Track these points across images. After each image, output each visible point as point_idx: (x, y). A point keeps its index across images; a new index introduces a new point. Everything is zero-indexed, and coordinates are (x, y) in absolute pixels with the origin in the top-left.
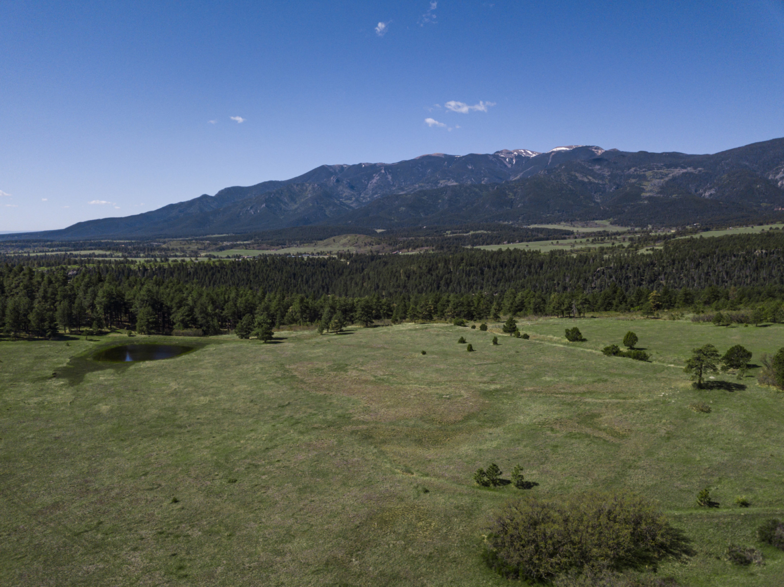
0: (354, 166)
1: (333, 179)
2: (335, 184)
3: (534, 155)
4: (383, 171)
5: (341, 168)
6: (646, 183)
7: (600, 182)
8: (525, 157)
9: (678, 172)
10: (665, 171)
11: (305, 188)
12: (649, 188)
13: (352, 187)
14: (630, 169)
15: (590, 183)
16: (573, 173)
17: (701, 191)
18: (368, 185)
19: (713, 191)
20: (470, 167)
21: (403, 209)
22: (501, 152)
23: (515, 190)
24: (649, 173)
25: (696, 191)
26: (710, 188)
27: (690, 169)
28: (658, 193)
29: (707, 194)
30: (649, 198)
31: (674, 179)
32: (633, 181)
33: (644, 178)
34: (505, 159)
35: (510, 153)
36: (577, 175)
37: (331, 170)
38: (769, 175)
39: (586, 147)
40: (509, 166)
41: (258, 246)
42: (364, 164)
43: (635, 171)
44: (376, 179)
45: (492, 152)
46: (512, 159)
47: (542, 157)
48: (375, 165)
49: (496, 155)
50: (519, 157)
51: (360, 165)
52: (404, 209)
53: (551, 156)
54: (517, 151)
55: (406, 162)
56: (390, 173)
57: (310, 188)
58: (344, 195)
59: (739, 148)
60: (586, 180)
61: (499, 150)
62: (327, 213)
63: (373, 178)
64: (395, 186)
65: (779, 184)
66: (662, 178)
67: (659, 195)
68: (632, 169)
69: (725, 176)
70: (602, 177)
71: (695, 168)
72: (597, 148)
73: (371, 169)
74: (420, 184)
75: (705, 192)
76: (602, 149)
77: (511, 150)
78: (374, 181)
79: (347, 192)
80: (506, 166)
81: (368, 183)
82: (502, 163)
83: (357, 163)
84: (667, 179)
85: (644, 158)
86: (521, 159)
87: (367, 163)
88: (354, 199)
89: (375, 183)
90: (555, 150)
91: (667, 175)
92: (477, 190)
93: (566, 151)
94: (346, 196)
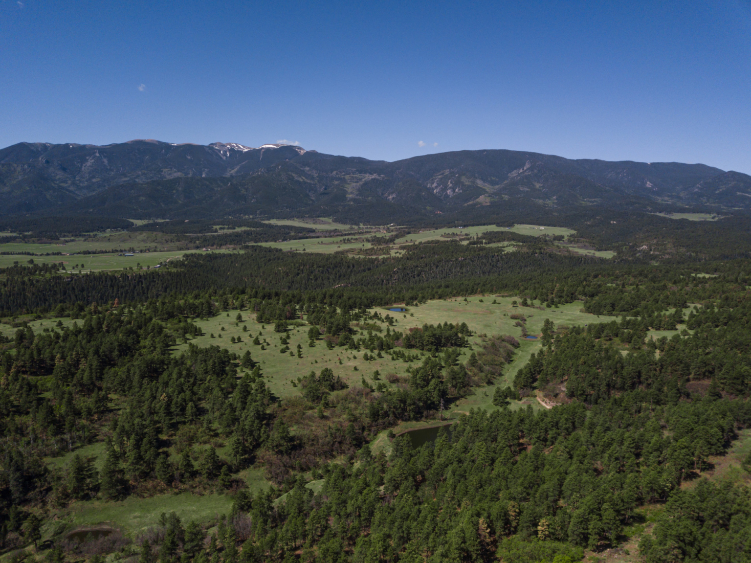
0: (59, 145)
1: (41, 160)
2: (45, 165)
3: (246, 150)
4: (98, 155)
5: (45, 147)
6: (347, 186)
7: (312, 182)
8: (238, 151)
9: (368, 177)
10: (358, 175)
11: (12, 169)
12: (349, 190)
13: (64, 169)
14: (332, 172)
15: (305, 183)
16: (290, 173)
17: (386, 195)
18: (81, 167)
19: (394, 196)
20: (189, 157)
21: (142, 198)
22: (215, 144)
23: (246, 187)
24: (347, 177)
25: (382, 194)
26: (392, 193)
27: (375, 176)
28: (357, 195)
29: (391, 197)
30: (354, 200)
31: (366, 183)
32: (337, 183)
33: (343, 180)
34: (220, 151)
35: (224, 146)
36: (293, 175)
37: (32, 148)
38: (427, 184)
39: (291, 146)
40: (224, 158)
41: (38, 240)
42: (71, 144)
43: (337, 174)
44: (90, 162)
45: (206, 144)
46: (226, 152)
47: (254, 153)
48: (84, 146)
49: (211, 147)
50: (232, 150)
51: (67, 145)
52: (144, 198)
53: (262, 153)
54: (229, 144)
55: (117, 145)
56: (105, 157)
57: (19, 169)
58: (57, 177)
59: (406, 160)
60: (301, 180)
61: (214, 142)
62: (48, 197)
63: (87, 161)
64: (112, 170)
65: (435, 191)
66: (357, 182)
67: (358, 197)
68: (334, 173)
69: (401, 184)
70: (312, 178)
71: (379, 175)
72: (300, 148)
73: (83, 152)
74: (143, 171)
75: (389, 195)
76: (303, 150)
77: (224, 142)
78: (89, 163)
79: (60, 175)
80: (221, 158)
81: (82, 165)
82: (217, 155)
83: (63, 142)
84: (361, 183)
85: (341, 161)
86: (235, 153)
87: (75, 144)
88: (69, 182)
89: (90, 166)
90: (264, 146)
91: (361, 179)
92: (208, 183)
93: (274, 148)
94: (59, 179)
